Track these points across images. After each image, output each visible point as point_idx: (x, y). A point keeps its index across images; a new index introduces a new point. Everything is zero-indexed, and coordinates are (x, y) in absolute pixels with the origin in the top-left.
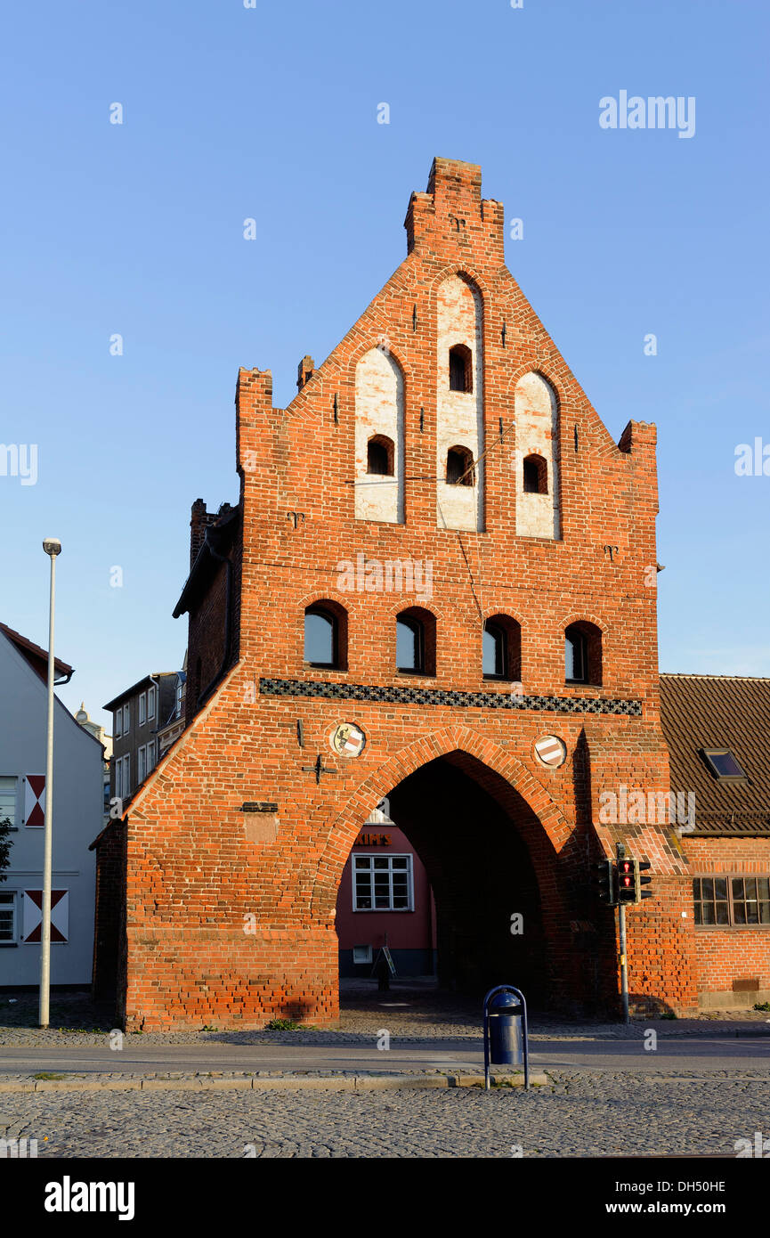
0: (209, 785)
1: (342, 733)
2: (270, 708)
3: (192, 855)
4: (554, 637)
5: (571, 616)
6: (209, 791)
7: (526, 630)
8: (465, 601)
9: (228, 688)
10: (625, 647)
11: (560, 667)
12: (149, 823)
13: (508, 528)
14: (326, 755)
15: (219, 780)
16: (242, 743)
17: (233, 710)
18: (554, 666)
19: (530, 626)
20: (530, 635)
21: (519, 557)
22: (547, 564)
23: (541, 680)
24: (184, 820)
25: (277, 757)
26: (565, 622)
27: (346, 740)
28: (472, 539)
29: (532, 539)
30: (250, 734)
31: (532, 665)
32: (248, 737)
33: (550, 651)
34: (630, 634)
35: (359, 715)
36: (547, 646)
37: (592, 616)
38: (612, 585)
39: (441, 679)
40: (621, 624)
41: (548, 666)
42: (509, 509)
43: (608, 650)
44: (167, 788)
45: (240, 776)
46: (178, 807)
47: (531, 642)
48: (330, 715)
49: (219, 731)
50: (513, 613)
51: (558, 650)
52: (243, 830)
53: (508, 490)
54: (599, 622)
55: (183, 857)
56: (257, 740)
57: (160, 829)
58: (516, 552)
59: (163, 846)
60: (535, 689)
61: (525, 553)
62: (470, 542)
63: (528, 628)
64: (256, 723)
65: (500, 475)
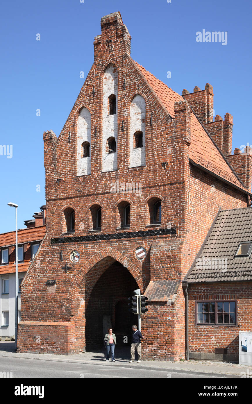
0: (39, 276)
1: (74, 254)
2: (54, 248)
3: (35, 298)
4: (142, 207)
5: (149, 197)
6: (39, 278)
7: (132, 206)
8: (110, 199)
9: (43, 243)
10: (171, 205)
11: (144, 219)
12: (25, 289)
13: (125, 166)
14: (69, 262)
15: (42, 274)
16: (47, 261)
17: (44, 250)
18: (142, 219)
19: (133, 204)
20: (133, 207)
21: (129, 177)
22: (140, 177)
23: (137, 225)
24: (33, 287)
25: (56, 265)
26: (147, 199)
27: (75, 257)
28: (113, 174)
29: (134, 168)
30: (49, 258)
31: (134, 219)
32: (48, 259)
33: (141, 213)
34: (172, 200)
35: (78, 247)
36: (140, 211)
37: (157, 195)
38: (165, 179)
39: (103, 230)
40: (169, 196)
41: (140, 219)
42: (126, 158)
43: (163, 208)
44: (30, 277)
45: (46, 272)
46: (32, 283)
47: (134, 210)
48: (70, 248)
49: (41, 258)
50: (127, 200)
51: (144, 212)
52: (47, 290)
53: (125, 150)
54: (161, 197)
55: (33, 299)
56: (51, 259)
57: (27, 290)
58: (128, 175)
59: (28, 296)
60: (135, 229)
61: (131, 174)
62: (112, 175)
63: (133, 205)
64: (50, 254)
65: (122, 145)
